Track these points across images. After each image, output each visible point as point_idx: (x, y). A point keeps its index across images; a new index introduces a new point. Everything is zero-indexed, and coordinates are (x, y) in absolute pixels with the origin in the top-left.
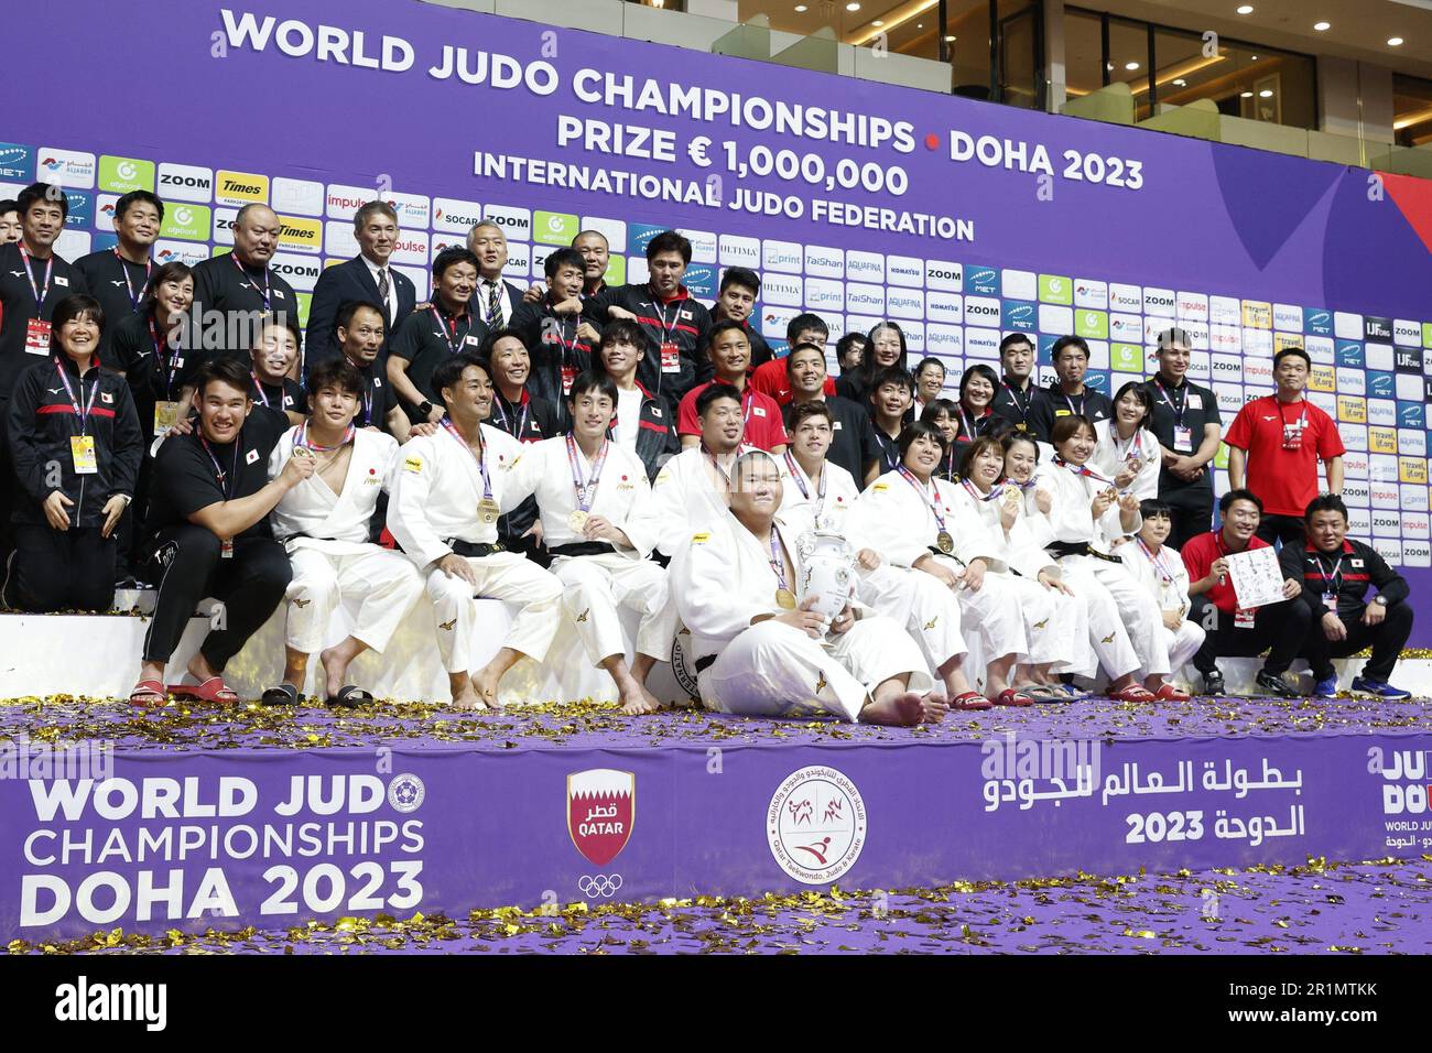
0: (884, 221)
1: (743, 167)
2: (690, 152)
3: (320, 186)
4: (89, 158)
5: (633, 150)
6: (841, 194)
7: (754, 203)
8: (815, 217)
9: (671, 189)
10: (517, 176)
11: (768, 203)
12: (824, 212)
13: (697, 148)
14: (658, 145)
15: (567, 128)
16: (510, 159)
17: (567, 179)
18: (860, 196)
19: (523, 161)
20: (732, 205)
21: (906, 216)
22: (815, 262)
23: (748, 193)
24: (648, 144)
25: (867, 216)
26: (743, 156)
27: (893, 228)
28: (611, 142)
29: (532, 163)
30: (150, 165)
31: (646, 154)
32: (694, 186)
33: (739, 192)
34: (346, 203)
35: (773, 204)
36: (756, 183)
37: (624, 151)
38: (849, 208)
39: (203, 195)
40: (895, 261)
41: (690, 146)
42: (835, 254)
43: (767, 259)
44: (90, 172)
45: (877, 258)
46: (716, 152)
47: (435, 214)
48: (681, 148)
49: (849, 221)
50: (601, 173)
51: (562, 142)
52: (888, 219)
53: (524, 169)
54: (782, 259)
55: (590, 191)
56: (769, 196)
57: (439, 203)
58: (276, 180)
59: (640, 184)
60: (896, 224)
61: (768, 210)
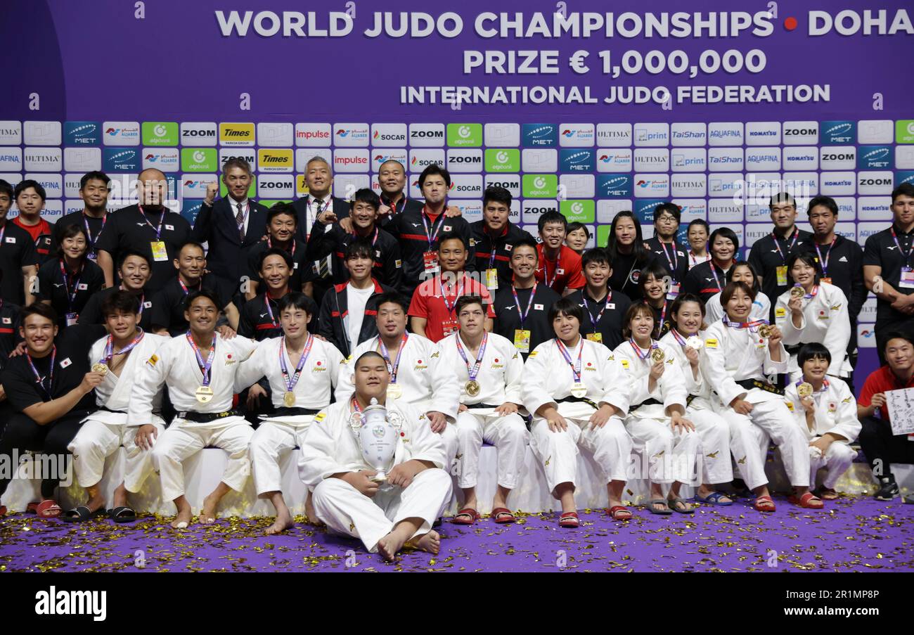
0: (743, 96)
1: (617, 70)
2: (571, 64)
3: (290, 125)
4: (135, 125)
5: (524, 69)
6: (704, 79)
7: (626, 95)
8: (680, 100)
9: (556, 94)
10: (433, 100)
11: (639, 95)
12: (688, 95)
13: (577, 62)
14: (544, 62)
15: (471, 60)
16: (428, 89)
17: (472, 98)
18: (722, 78)
19: (438, 89)
20: (607, 100)
21: (764, 88)
22: (680, 135)
23: (620, 89)
24: (536, 63)
25: (728, 94)
26: (616, 61)
27: (751, 100)
28: (506, 66)
29: (445, 89)
30: (175, 124)
31: (535, 70)
32: (575, 89)
33: (613, 89)
34: (309, 135)
35: (643, 94)
36: (627, 80)
37: (516, 70)
38: (711, 89)
39: (211, 141)
40: (753, 126)
41: (571, 59)
42: (699, 127)
43: (638, 139)
44: (136, 134)
45: (738, 126)
46: (594, 62)
47: (373, 135)
48: (564, 62)
49: (711, 99)
50: (499, 90)
51: (468, 70)
52: (747, 93)
53: (439, 94)
54: (651, 136)
55: (491, 104)
56: (638, 89)
57: (376, 126)
58: (260, 125)
59: (530, 94)
60: (755, 97)
61: (638, 100)
